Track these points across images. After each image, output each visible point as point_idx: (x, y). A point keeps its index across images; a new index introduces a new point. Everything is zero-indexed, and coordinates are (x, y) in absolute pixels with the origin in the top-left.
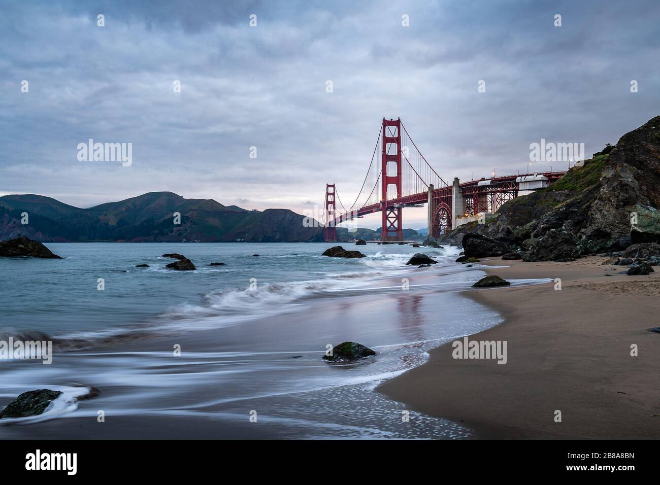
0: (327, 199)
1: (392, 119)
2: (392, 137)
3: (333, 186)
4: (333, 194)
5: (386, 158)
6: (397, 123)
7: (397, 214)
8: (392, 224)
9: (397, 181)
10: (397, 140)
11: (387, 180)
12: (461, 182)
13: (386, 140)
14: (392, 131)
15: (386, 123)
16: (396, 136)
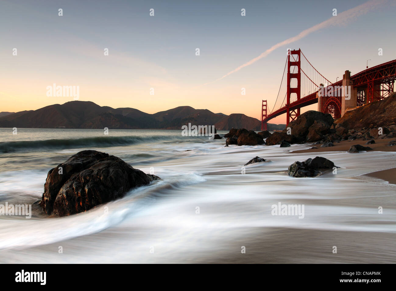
0: (263, 108)
1: (294, 50)
2: (294, 61)
3: (266, 101)
4: (266, 105)
5: (290, 76)
7: (297, 113)
8: (293, 119)
9: (297, 91)
11: (290, 91)
13: (290, 65)
14: (294, 58)
16: (298, 60)
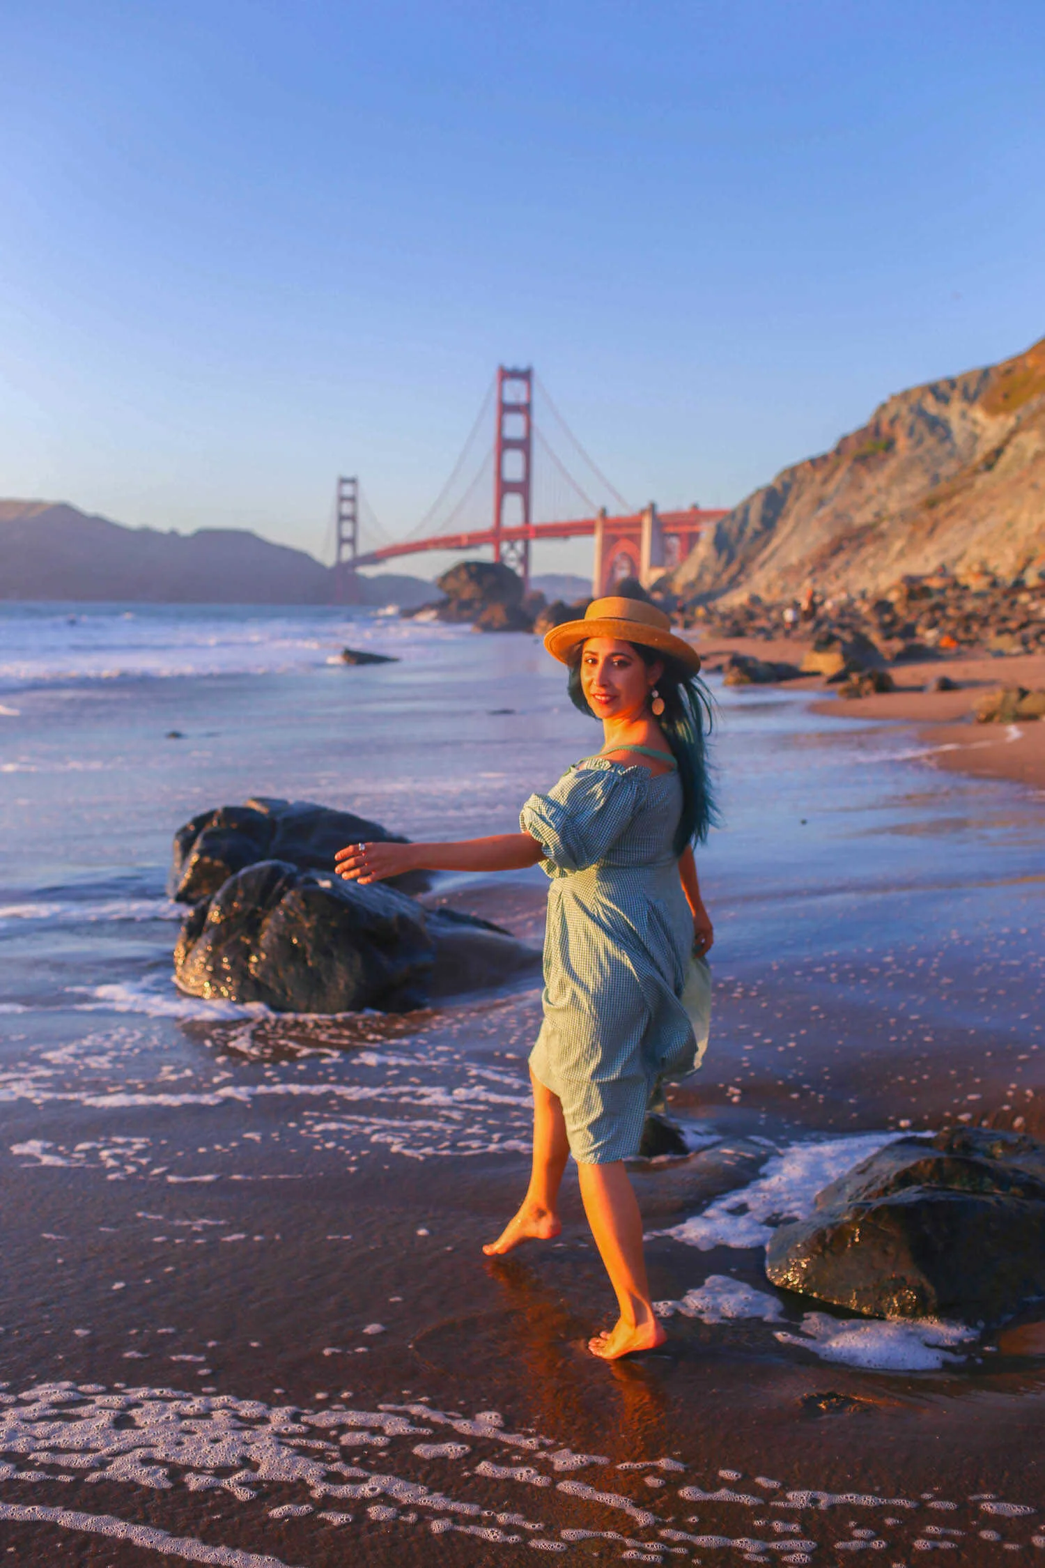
3: (353, 481)
4: (353, 499)
5: (504, 444)
6: (525, 375)
7: (521, 554)
9: (523, 488)
10: (525, 409)
11: (503, 488)
12: (662, 509)
13: (505, 408)
14: (515, 391)
15: (506, 375)
16: (523, 399)
